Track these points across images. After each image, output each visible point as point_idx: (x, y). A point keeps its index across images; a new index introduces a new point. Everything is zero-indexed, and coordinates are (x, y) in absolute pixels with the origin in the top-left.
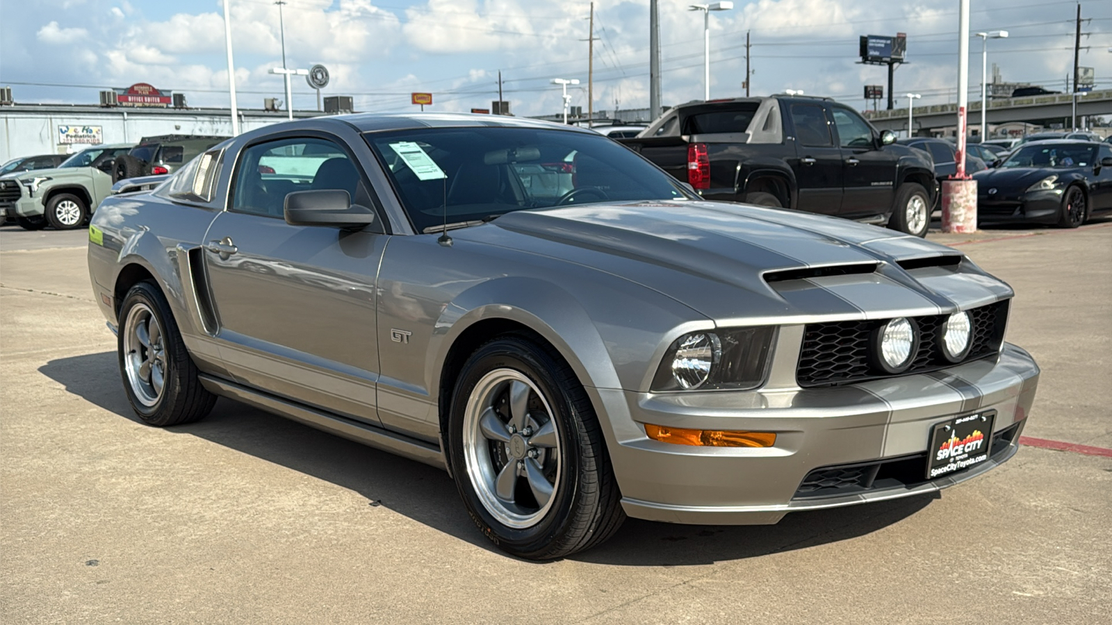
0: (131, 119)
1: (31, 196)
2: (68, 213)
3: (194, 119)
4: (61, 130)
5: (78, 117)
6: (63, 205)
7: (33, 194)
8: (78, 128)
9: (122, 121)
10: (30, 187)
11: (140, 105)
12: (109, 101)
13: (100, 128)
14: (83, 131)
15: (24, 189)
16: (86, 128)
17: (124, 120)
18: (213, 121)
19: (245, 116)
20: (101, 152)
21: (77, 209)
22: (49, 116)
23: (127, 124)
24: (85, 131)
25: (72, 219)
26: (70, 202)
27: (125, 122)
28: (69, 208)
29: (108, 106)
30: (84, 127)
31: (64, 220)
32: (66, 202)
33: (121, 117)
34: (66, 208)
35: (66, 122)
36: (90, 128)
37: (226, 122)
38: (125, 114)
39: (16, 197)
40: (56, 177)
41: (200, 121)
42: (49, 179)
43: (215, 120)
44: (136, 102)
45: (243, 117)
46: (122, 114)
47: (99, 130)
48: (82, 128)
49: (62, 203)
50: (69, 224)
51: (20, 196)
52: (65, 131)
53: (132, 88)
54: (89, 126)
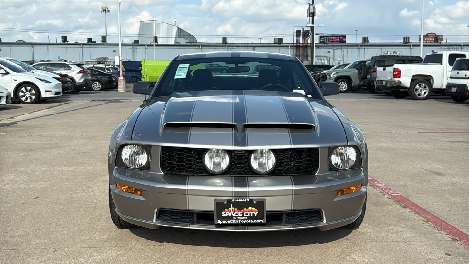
0: (414, 48)
1: (330, 79)
2: (343, 86)
3: (441, 48)
4: (385, 53)
5: (392, 47)
6: (341, 83)
7: (331, 79)
8: (391, 52)
9: (410, 49)
10: (330, 76)
11: (429, 42)
12: (407, 41)
13: (400, 52)
14: (393, 53)
15: (328, 77)
16: (395, 52)
17: (411, 48)
18: (449, 48)
19: (464, 46)
20: (359, 62)
21: (347, 85)
22: (381, 47)
23: (412, 50)
24: (394, 53)
25: (344, 89)
26: (344, 82)
27: (411, 49)
28: (343, 84)
29: (406, 43)
30: (394, 51)
31: (341, 89)
32: (342, 82)
33: (409, 47)
34: (342, 84)
35: (387, 50)
36: (397, 52)
37: (455, 49)
38: (411, 46)
39: (325, 80)
40: (340, 72)
41: (443, 48)
42: (337, 73)
43: (450, 48)
44: (428, 40)
45: (463, 46)
46: (410, 46)
47: (400, 53)
48: (393, 52)
49: (341, 82)
50: (343, 90)
51: (326, 79)
52: (387, 53)
53: (427, 34)
54: (396, 51)
